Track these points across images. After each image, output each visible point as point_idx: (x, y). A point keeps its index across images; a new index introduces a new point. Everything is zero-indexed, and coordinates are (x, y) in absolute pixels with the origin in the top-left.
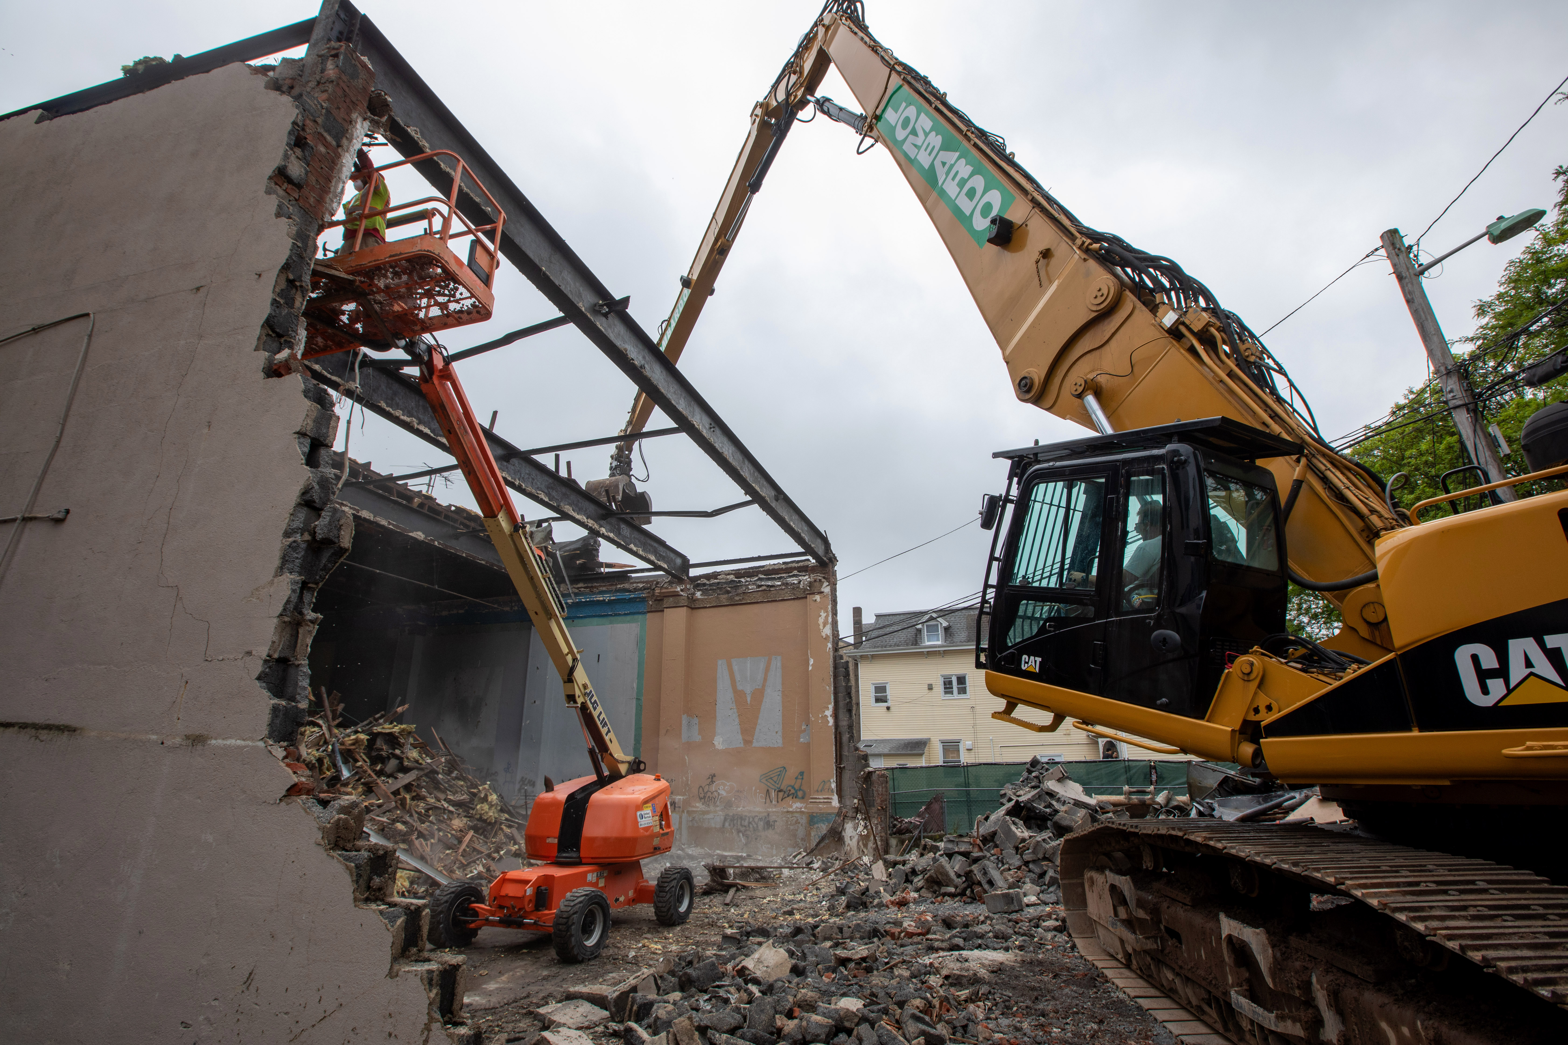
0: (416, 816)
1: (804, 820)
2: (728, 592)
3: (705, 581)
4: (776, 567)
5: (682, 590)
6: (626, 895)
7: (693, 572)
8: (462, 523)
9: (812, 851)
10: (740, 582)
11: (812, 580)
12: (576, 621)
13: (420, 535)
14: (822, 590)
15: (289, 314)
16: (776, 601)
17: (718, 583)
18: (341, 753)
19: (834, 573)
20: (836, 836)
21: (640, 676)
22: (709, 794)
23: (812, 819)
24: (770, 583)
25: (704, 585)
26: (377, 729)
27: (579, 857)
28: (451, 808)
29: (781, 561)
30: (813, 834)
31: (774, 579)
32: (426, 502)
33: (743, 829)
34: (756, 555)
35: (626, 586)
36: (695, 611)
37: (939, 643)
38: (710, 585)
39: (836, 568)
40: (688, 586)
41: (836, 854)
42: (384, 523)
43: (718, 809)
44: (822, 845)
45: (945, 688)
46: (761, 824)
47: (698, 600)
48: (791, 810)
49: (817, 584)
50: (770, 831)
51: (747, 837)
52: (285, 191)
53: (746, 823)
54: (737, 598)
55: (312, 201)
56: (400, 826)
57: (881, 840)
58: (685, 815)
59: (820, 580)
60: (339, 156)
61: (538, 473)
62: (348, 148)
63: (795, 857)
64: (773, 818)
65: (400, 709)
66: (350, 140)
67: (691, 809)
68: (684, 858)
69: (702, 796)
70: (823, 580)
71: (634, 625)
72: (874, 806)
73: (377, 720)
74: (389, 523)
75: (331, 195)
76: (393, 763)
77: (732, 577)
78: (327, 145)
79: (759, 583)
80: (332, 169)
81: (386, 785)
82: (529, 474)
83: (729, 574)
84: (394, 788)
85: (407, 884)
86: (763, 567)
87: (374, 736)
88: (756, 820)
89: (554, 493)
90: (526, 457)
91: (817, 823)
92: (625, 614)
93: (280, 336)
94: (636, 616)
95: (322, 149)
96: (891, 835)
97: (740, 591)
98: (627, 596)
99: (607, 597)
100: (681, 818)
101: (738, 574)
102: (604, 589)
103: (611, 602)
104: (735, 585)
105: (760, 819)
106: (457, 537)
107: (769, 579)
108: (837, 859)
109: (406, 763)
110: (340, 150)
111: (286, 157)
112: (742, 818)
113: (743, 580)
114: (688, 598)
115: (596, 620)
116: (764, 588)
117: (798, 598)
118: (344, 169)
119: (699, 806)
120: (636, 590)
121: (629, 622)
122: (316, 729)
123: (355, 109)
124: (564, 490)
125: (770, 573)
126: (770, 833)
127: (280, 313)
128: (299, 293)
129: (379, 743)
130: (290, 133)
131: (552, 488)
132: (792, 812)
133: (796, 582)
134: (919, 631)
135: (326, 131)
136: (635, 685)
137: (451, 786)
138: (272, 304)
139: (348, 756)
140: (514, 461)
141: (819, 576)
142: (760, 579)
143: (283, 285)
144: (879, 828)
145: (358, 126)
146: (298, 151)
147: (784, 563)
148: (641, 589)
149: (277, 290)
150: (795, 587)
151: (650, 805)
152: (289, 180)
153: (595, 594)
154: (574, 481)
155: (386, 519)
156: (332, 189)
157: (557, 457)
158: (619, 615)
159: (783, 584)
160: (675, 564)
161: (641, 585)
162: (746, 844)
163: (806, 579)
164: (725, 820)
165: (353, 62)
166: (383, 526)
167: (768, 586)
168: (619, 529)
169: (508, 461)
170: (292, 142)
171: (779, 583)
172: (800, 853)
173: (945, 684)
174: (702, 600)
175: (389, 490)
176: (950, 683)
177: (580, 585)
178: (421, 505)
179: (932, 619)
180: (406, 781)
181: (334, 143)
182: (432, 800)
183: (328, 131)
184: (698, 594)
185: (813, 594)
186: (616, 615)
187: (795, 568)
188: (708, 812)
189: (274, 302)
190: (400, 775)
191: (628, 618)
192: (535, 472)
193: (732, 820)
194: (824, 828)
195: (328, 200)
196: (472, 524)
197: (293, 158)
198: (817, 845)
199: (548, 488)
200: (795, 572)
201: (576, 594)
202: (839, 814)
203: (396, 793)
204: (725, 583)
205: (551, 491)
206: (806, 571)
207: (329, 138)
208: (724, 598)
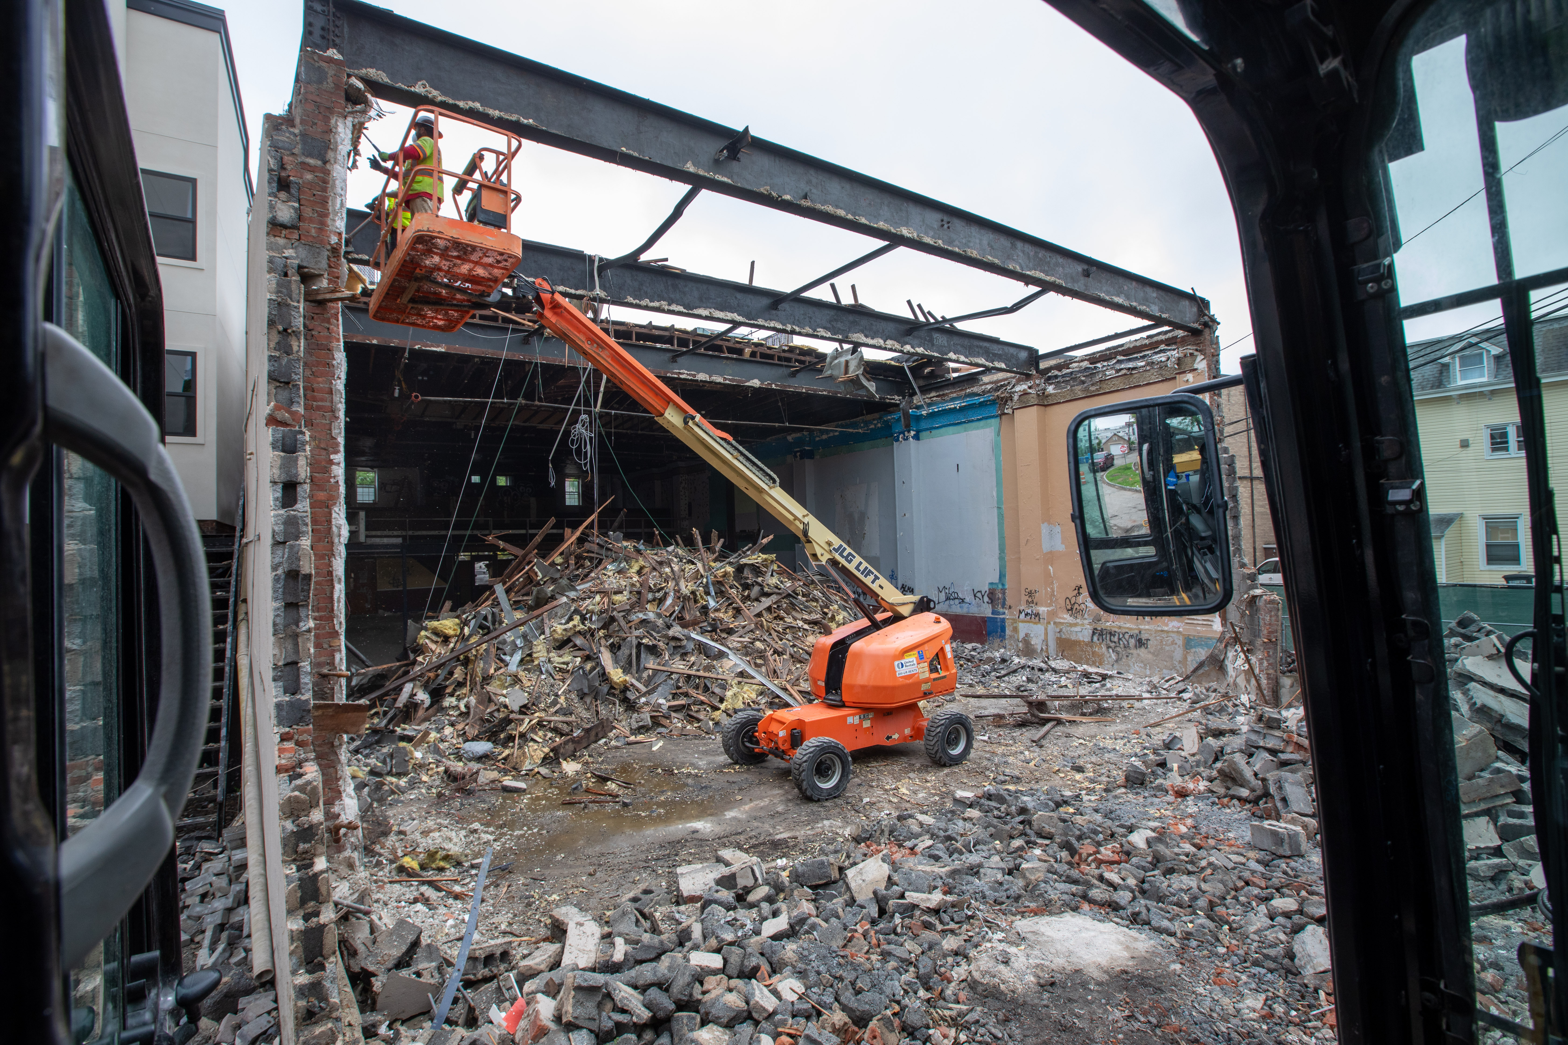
0: (774, 634)
1: (1180, 642)
2: (1083, 382)
3: (1056, 372)
4: (1138, 344)
5: (1030, 388)
6: (901, 733)
7: (1043, 365)
8: (797, 361)
9: (1187, 677)
10: (1095, 368)
11: (1181, 355)
12: (934, 432)
13: (756, 383)
14: (1196, 366)
15: (289, 361)
16: (1139, 386)
17: (1071, 373)
18: (713, 584)
19: (1215, 342)
20: (1217, 664)
21: (999, 484)
22: (1076, 606)
23: (1189, 643)
24: (1131, 365)
25: (1056, 377)
26: (744, 561)
27: (841, 701)
28: (806, 627)
29: (1144, 335)
30: (1189, 658)
31: (1136, 359)
32: (756, 349)
33: (1112, 645)
34: (1112, 333)
35: (975, 389)
36: (1048, 408)
37: (1485, 379)
38: (1063, 376)
39: (1217, 334)
40: (1037, 382)
41: (1214, 685)
42: (719, 379)
43: (1086, 622)
44: (1201, 672)
45: (1492, 444)
46: (1132, 642)
47: (1050, 395)
48: (1166, 628)
49: (1189, 360)
50: (1143, 649)
51: (1118, 653)
52: (285, 237)
53: (1116, 639)
54: (1093, 388)
55: (313, 232)
56: (758, 644)
57: (1268, 679)
58: (1051, 627)
59: (1191, 354)
60: (328, 173)
61: (815, 309)
62: (335, 159)
63: (1167, 681)
64: (1144, 636)
65: (765, 541)
66: (335, 150)
67: (1058, 620)
68: (1047, 670)
69: (1069, 607)
70: (1196, 353)
71: (987, 430)
72: (1259, 636)
73: (744, 553)
74: (725, 379)
75: (331, 216)
76: (756, 589)
77: (1085, 364)
78: (312, 169)
79: (1118, 367)
80: (325, 190)
81: (752, 609)
82: (804, 314)
83: (1082, 361)
84: (757, 611)
85: (754, 696)
86: (1122, 345)
87: (740, 569)
88: (1127, 636)
89: (839, 325)
90: (796, 298)
91: (1195, 647)
92: (978, 420)
93: (288, 383)
94: (989, 421)
95: (309, 177)
96: (1283, 673)
97: (1097, 378)
98: (977, 400)
99: (957, 404)
100: (1046, 629)
101: (1093, 359)
102: (955, 395)
103: (962, 409)
104: (1090, 373)
105: (1131, 636)
106: (794, 374)
107: (1130, 360)
108: (1215, 691)
109: (766, 589)
110: (328, 166)
111: (272, 207)
112: (1112, 634)
113: (1099, 365)
114: (1038, 395)
115: (951, 428)
116: (1123, 372)
117: (1167, 380)
118: (337, 182)
119: (1067, 618)
120: (984, 393)
121: (982, 427)
122: (693, 567)
123: (332, 113)
124: (851, 318)
125: (1129, 352)
126: (1142, 652)
127: (281, 364)
128: (294, 338)
129: (747, 573)
130: (269, 183)
131: (836, 320)
132: (1167, 632)
133: (1163, 359)
134: (1446, 366)
135: (307, 156)
136: (995, 494)
137: (806, 607)
138: (270, 361)
139: (719, 585)
140: (783, 306)
141: (1190, 349)
142: (1119, 362)
143: (276, 338)
144: (1265, 664)
145: (341, 129)
146: (283, 195)
147: (1149, 337)
148: (989, 391)
149: (272, 345)
150: (1162, 366)
151: (915, 652)
152: (284, 226)
153: (947, 401)
154: (862, 306)
155: (721, 375)
156: (330, 209)
157: (833, 286)
158: (973, 421)
159: (1148, 364)
160: (1017, 359)
161: (989, 387)
162: (1117, 661)
163: (1175, 354)
164: (1094, 633)
165: (317, 65)
166: (720, 383)
167: (1129, 369)
168: (931, 341)
169: (776, 309)
170: (275, 190)
171: (1143, 364)
172: (1172, 678)
173: (1492, 437)
174: (1055, 395)
175: (719, 349)
176: (1504, 435)
177: (933, 394)
178: (753, 354)
179: (1471, 345)
180: (767, 605)
181: (319, 163)
182: (789, 620)
183: (310, 155)
184: (1050, 389)
185: (1184, 372)
186: (970, 421)
187: (1162, 342)
188: (1076, 625)
189: (271, 358)
190: (763, 599)
191: (982, 423)
192: (810, 310)
193: (1101, 635)
194: (1202, 654)
195: (329, 222)
196: (808, 359)
197: (279, 205)
198: (1195, 671)
199: (830, 321)
200: (1163, 347)
201: (929, 405)
202: (1220, 640)
203: (759, 615)
204: (1079, 372)
205: (834, 324)
206: (1175, 343)
207: (311, 161)
208: (1078, 390)
